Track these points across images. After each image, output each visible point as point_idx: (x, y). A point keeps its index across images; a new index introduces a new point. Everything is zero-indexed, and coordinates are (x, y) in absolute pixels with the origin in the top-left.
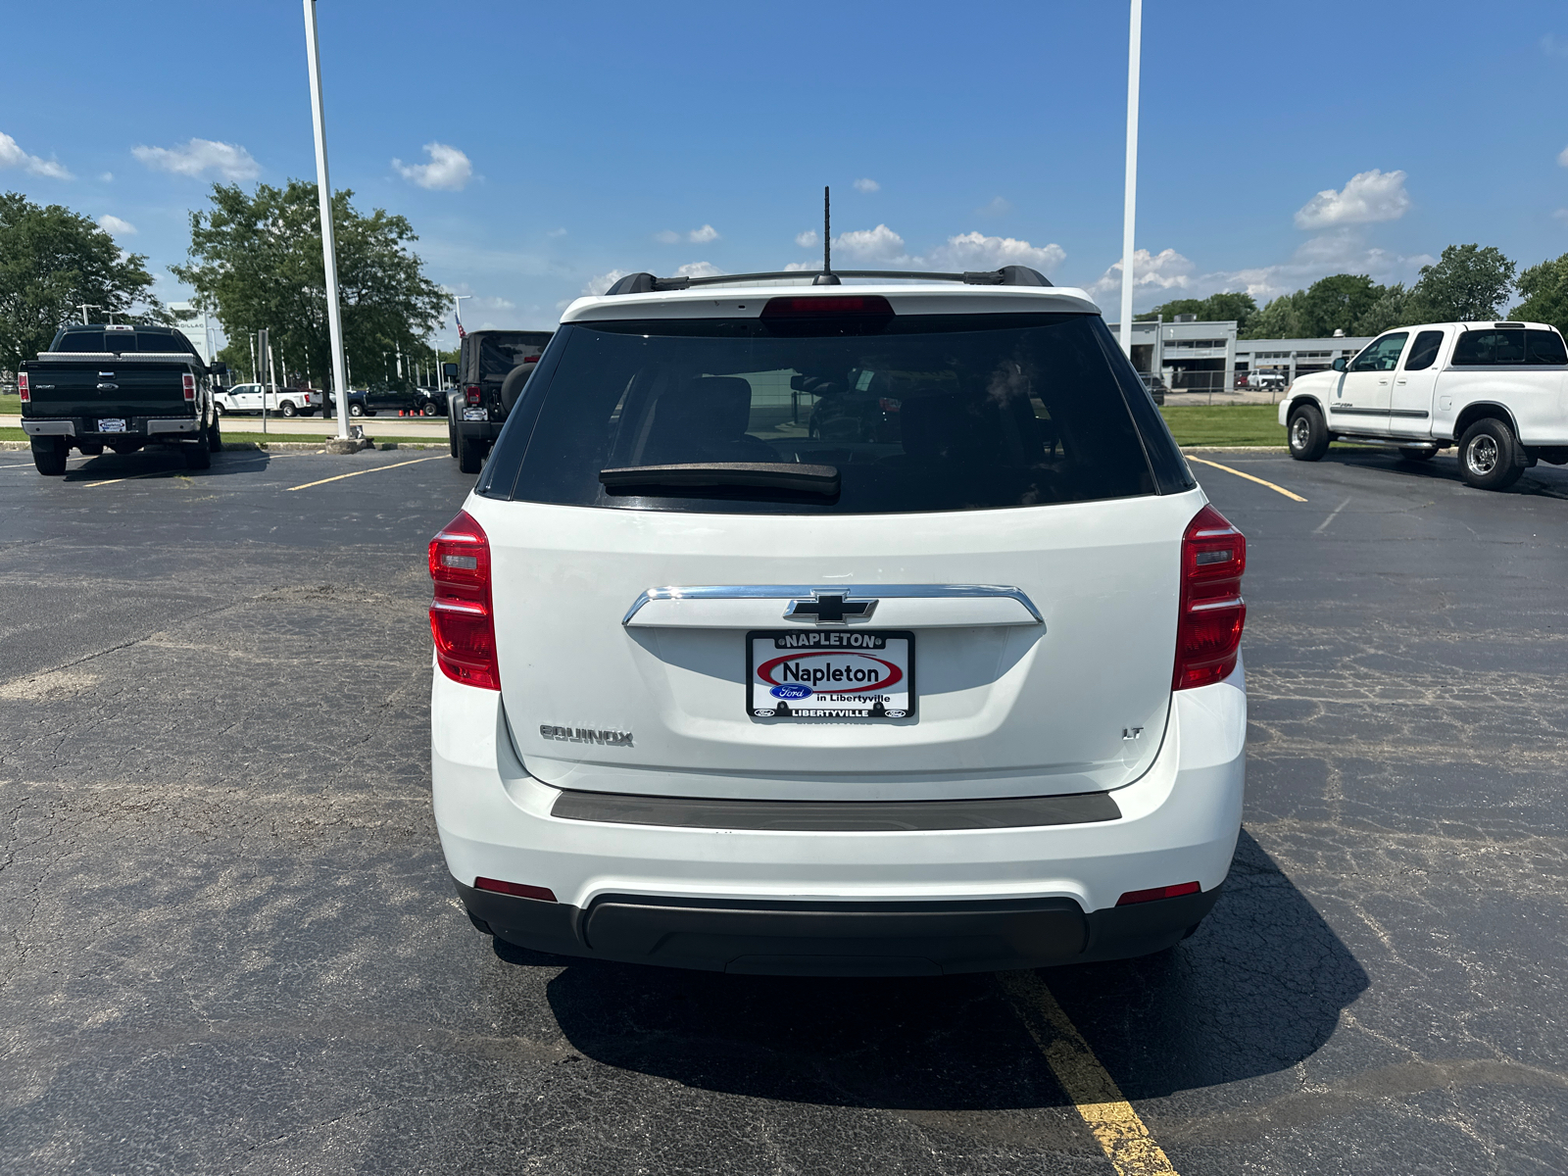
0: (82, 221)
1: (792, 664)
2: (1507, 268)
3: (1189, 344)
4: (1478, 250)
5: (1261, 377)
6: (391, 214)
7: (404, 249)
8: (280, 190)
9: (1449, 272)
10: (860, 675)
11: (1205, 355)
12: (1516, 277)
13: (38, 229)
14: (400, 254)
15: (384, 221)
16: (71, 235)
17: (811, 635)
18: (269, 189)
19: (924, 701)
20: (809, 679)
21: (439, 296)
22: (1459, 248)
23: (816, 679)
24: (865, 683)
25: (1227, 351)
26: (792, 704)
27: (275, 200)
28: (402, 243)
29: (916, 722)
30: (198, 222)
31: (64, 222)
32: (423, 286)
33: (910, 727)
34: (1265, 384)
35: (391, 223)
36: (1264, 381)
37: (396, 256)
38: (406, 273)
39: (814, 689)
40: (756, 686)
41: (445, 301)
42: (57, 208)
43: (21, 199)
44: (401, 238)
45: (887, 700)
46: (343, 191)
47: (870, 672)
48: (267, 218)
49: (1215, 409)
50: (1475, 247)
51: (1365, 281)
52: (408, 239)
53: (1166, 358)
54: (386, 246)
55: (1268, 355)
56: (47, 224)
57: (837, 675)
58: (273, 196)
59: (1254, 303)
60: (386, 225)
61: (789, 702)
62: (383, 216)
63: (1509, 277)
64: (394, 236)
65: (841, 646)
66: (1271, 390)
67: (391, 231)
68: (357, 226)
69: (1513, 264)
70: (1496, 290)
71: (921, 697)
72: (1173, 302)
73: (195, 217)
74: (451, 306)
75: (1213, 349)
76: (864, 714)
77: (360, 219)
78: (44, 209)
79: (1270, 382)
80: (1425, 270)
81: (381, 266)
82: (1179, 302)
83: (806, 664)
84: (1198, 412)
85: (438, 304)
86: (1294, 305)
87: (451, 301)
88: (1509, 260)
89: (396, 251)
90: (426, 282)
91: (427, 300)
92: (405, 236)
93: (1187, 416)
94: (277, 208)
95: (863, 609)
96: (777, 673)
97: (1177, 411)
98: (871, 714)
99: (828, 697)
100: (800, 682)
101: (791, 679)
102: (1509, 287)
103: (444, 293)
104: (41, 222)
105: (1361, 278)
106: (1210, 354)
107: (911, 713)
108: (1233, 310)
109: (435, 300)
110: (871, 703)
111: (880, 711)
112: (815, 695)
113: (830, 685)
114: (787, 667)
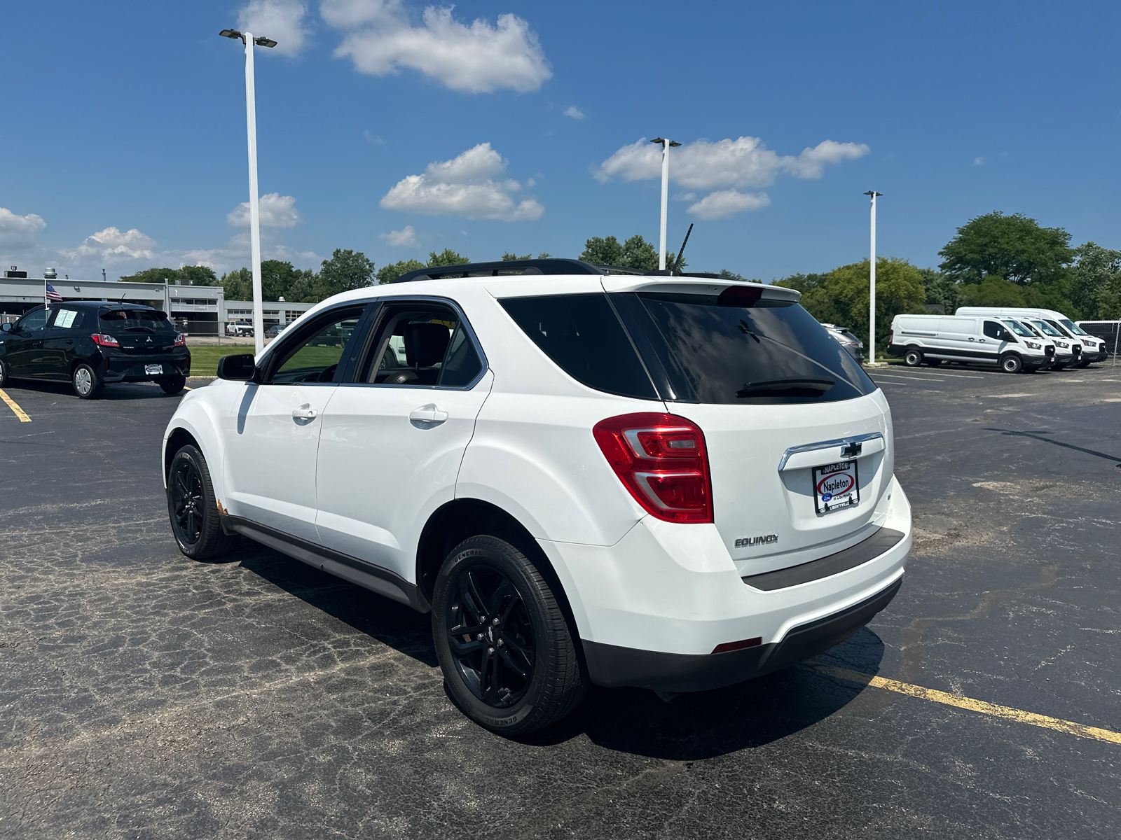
1: (826, 483)
2: (370, 266)
3: (189, 301)
4: (353, 254)
5: (237, 327)
9: (339, 265)
10: (843, 485)
11: (203, 309)
12: (376, 272)
19: (861, 493)
20: (831, 489)
22: (342, 251)
23: (833, 489)
25: (218, 308)
29: (860, 504)
34: (241, 331)
36: (240, 329)
39: (833, 494)
40: (817, 497)
45: (852, 495)
47: (846, 482)
49: (225, 348)
50: (352, 251)
51: (289, 266)
53: (173, 310)
55: (237, 312)
57: (837, 486)
59: (214, 274)
63: (372, 272)
65: (838, 470)
66: (244, 336)
69: (373, 264)
70: (366, 279)
72: (152, 270)
75: (208, 305)
76: (847, 504)
79: (244, 330)
80: (325, 263)
82: (157, 270)
83: (830, 481)
84: (213, 351)
86: (242, 277)
88: (370, 262)
93: (206, 353)
95: (859, 448)
96: (823, 488)
97: (198, 350)
99: (837, 498)
100: (829, 491)
101: (827, 491)
102: (373, 278)
105: (286, 264)
106: (206, 309)
107: (858, 500)
108: (200, 278)
110: (848, 498)
111: (851, 501)
112: (833, 498)
113: (836, 491)
114: (825, 485)
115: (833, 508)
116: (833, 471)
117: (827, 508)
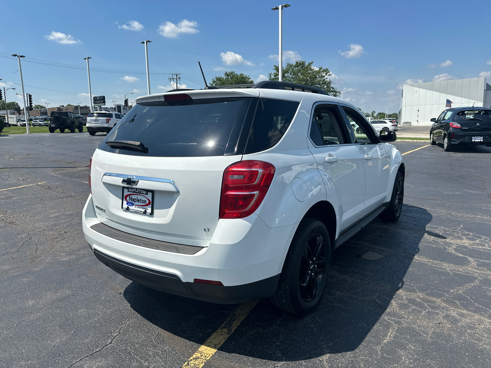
0: (247, 78)
1: (131, 196)
6: (324, 68)
7: (327, 78)
8: (293, 64)
10: (143, 202)
13: (237, 80)
14: (326, 80)
15: (322, 70)
16: (244, 81)
17: (134, 189)
18: (290, 64)
19: (156, 211)
20: (133, 201)
21: (336, 92)
23: (135, 201)
24: (144, 204)
26: (130, 207)
27: (291, 67)
28: (326, 77)
29: (153, 217)
30: (271, 76)
31: (243, 78)
32: (331, 89)
33: (152, 218)
35: (324, 71)
37: (324, 81)
38: (327, 86)
39: (134, 204)
40: (124, 201)
41: (338, 94)
42: (242, 74)
43: (234, 73)
44: (326, 75)
45: (148, 209)
46: (310, 62)
47: (145, 201)
48: (288, 73)
52: (328, 75)
54: (322, 78)
56: (239, 79)
57: (138, 201)
58: (291, 66)
60: (322, 71)
61: (129, 207)
62: (321, 69)
64: (324, 74)
65: (139, 193)
67: (323, 73)
68: (314, 72)
71: (155, 210)
73: (270, 74)
74: (340, 95)
76: (142, 212)
77: (315, 70)
78: (239, 75)
81: (319, 84)
83: (134, 197)
85: (336, 94)
87: (340, 93)
89: (325, 79)
90: (333, 88)
91: (332, 94)
92: (327, 74)
94: (291, 69)
95: (135, 183)
96: (128, 198)
98: (143, 212)
99: (137, 207)
100: (132, 202)
101: (130, 201)
103: (338, 91)
104: (238, 79)
107: (152, 214)
109: (335, 94)
110: (144, 210)
111: (145, 213)
112: (134, 206)
113: (136, 203)
114: (130, 197)
115: (131, 210)
116: (135, 192)
117: (128, 209)
